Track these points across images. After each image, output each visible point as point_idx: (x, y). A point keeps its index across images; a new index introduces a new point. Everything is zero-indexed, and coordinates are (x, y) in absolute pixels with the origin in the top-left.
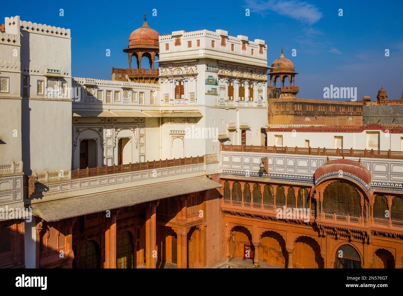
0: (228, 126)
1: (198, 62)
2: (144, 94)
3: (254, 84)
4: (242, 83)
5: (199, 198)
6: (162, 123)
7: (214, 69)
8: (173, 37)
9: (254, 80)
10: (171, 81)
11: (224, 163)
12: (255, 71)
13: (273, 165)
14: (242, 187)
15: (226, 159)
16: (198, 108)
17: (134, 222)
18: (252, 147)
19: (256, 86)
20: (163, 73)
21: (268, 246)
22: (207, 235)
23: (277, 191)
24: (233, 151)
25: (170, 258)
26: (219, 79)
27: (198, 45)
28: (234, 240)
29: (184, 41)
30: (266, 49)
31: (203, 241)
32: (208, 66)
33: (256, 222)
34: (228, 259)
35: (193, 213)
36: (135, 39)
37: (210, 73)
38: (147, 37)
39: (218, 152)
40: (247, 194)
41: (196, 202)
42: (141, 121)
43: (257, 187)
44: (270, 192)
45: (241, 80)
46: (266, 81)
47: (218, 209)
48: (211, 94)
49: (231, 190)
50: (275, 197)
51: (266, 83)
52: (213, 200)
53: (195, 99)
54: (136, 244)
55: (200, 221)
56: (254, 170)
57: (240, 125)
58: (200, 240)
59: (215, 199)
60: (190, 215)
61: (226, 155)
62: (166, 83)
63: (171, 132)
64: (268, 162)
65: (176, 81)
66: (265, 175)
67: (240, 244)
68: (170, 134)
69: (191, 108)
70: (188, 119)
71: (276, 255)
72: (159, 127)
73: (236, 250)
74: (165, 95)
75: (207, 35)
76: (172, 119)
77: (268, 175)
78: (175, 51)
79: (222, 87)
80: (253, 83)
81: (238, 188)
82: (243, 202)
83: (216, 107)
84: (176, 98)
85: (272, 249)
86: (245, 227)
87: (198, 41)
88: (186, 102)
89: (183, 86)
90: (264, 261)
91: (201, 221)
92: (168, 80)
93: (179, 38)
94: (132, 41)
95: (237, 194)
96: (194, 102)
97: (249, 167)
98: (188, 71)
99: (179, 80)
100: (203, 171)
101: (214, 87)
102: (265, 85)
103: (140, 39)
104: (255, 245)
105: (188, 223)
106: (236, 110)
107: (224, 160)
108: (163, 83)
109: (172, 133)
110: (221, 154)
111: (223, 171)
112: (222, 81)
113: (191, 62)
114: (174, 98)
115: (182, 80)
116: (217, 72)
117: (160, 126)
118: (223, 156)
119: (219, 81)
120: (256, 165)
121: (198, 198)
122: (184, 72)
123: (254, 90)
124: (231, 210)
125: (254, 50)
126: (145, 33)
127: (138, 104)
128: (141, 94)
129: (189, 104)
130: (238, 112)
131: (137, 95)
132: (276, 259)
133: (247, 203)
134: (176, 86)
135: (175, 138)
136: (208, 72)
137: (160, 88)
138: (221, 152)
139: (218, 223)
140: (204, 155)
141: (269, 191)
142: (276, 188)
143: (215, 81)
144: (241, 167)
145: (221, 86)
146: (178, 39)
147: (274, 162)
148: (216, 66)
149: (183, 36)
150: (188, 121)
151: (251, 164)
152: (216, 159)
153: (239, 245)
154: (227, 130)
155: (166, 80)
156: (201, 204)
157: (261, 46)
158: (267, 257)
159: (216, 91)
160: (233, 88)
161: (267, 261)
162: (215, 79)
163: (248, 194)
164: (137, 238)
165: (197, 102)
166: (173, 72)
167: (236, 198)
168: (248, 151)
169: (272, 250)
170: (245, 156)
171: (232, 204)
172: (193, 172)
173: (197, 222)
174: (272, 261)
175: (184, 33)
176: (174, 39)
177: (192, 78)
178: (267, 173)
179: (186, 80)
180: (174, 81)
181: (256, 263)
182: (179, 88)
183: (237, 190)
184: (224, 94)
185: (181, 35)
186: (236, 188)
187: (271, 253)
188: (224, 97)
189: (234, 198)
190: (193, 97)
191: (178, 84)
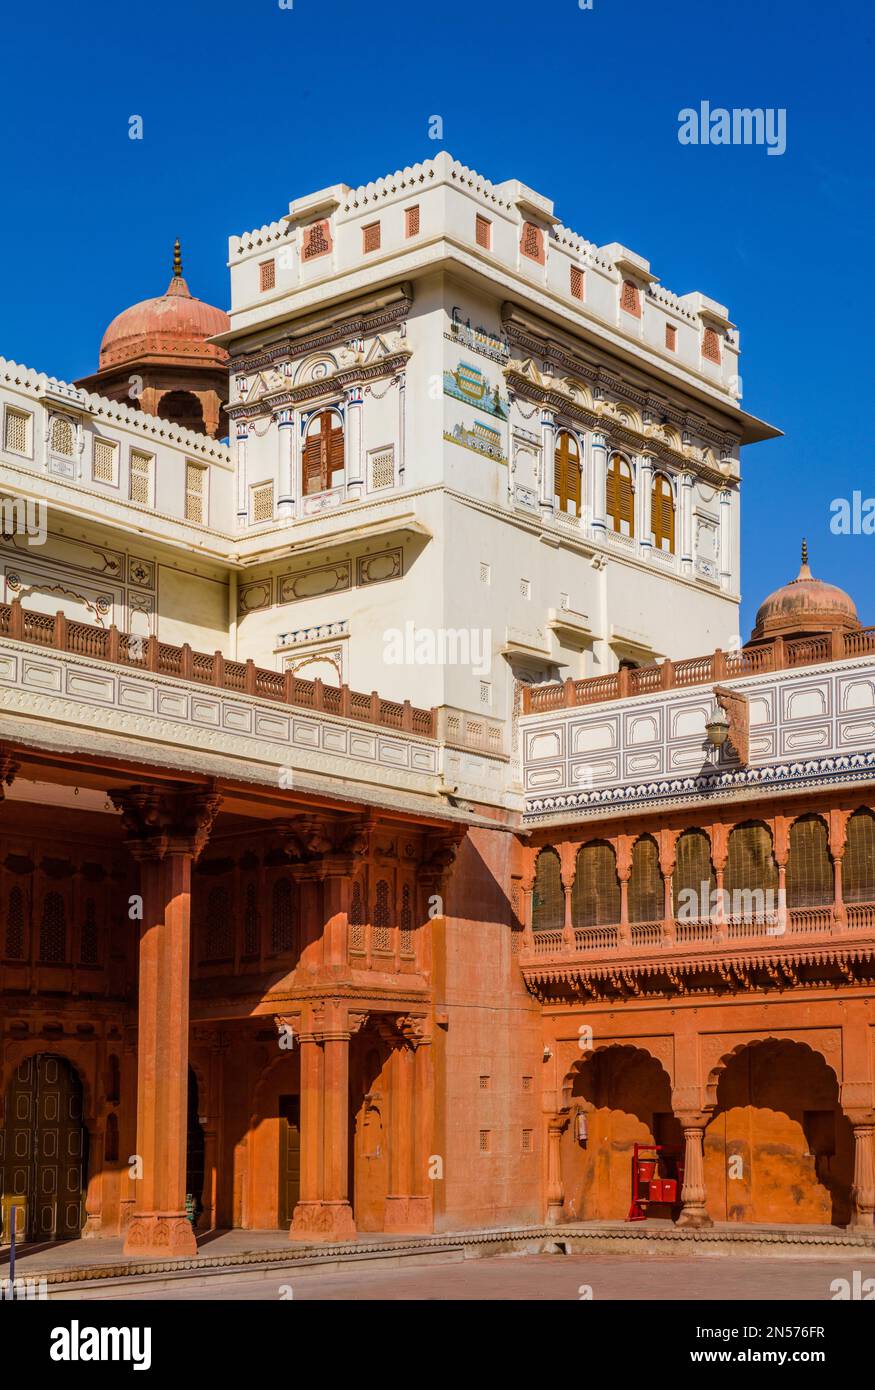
0: (552, 614)
1: (412, 300)
2: (151, 463)
3: (680, 479)
4: (623, 459)
5: (411, 895)
6: (241, 613)
7: (487, 343)
8: (295, 222)
9: (680, 462)
10: (284, 417)
11: (531, 766)
12: (684, 424)
13: (773, 723)
14: (620, 856)
15: (546, 747)
16: (412, 505)
17: (94, 1023)
18: (670, 669)
19: (687, 491)
20: (245, 395)
21: (751, 1143)
22: (450, 1068)
23: (792, 840)
24: (576, 704)
25: (272, 1208)
26: (512, 397)
27: (413, 228)
28: (582, 1131)
29: (343, 232)
30: (736, 346)
31: (427, 1095)
32: (457, 319)
33: (692, 1010)
34: (554, 1213)
35: (384, 954)
36: (129, 338)
37: (466, 349)
38: (181, 323)
39: (506, 712)
40: (645, 888)
41: (395, 907)
42: (137, 580)
43: (696, 844)
44: (759, 852)
45: (620, 441)
46: (731, 483)
47: (506, 969)
48: (473, 448)
49: (568, 880)
50: (783, 870)
51: (735, 496)
52: (479, 923)
53: (397, 469)
54: (102, 1122)
55: (414, 997)
56: (680, 769)
57: (612, 633)
58: (413, 1092)
59: (490, 921)
60: (364, 956)
61: (543, 729)
62: (260, 435)
63: (281, 640)
64: (747, 717)
65: (305, 417)
66: (734, 780)
67: (616, 1155)
68: (275, 652)
69: (376, 514)
70: (365, 567)
71: (787, 1174)
72: (226, 629)
73: (595, 1185)
74: (255, 490)
75: (451, 180)
76: (285, 586)
77: (750, 775)
78: (302, 283)
79: (527, 436)
80: (672, 475)
81: (602, 868)
82: (625, 926)
83: (495, 513)
84: (305, 492)
85: (772, 1150)
86: (639, 1044)
87: (413, 211)
88: (355, 492)
89: (340, 430)
90: (731, 1215)
91: (418, 997)
92: (268, 419)
93: (322, 222)
94: (114, 349)
95: (595, 894)
96: (389, 485)
97: (654, 761)
98: (365, 355)
99: (323, 409)
100: (429, 773)
101: (489, 420)
102: (729, 499)
103: (149, 333)
104: (686, 1119)
105: (356, 989)
106: (592, 562)
107: (536, 755)
108: (246, 437)
109: (286, 646)
110: (521, 730)
111: (529, 805)
112: (527, 413)
113: (377, 310)
114: (296, 494)
115: (336, 405)
116: (501, 360)
117: (233, 626)
118: (530, 737)
119: (514, 406)
120: (685, 743)
121: (406, 894)
122: (346, 360)
123: (677, 508)
124: (569, 973)
125: (676, 332)
126: (174, 308)
127: (123, 495)
128: (138, 462)
129: (365, 499)
130: (602, 576)
131: (118, 459)
132: (791, 1197)
133: (645, 924)
134: (308, 438)
135: (303, 664)
136: (457, 346)
137: (233, 459)
138: (520, 722)
139: (504, 1035)
140: (435, 705)
141: (751, 849)
142: (787, 828)
143: (492, 396)
144: (618, 767)
145: (520, 433)
146: (320, 228)
147: (777, 710)
148: (498, 334)
149: (341, 208)
150: (365, 577)
151: (666, 743)
152: (494, 741)
153: (607, 1162)
154: (550, 635)
155: (263, 423)
156: (422, 929)
157: (712, 325)
158: (747, 1191)
159: (496, 443)
160: (579, 465)
161: (748, 1211)
162: (493, 387)
163: (648, 883)
164: (109, 1099)
165: (405, 482)
166: (292, 379)
167: (592, 913)
168: (647, 692)
169: (773, 1159)
170: (633, 714)
171: (571, 947)
172: (381, 763)
173: (399, 997)
174: (773, 1208)
175: (347, 193)
176: (300, 234)
177: (381, 385)
178: (742, 768)
179: (355, 395)
180: (296, 417)
181: (690, 1202)
182: (324, 445)
183: (594, 881)
184: (537, 473)
185: (333, 206)
186: (593, 869)
187: (767, 1174)
188: (536, 487)
189: (584, 913)
190: (386, 466)
191: (315, 428)
